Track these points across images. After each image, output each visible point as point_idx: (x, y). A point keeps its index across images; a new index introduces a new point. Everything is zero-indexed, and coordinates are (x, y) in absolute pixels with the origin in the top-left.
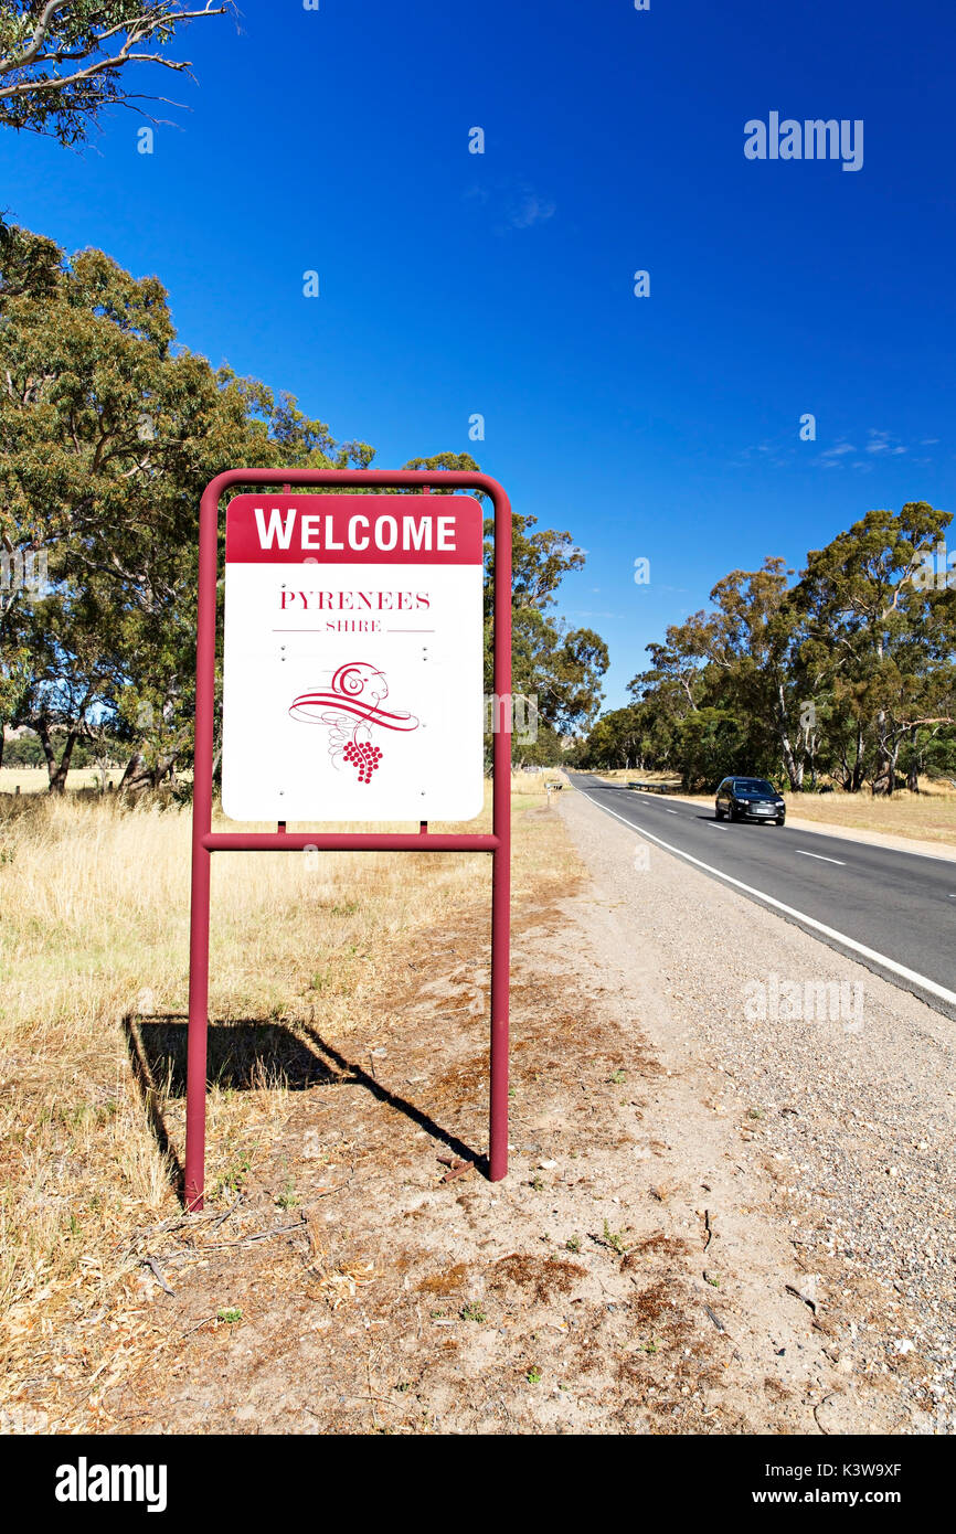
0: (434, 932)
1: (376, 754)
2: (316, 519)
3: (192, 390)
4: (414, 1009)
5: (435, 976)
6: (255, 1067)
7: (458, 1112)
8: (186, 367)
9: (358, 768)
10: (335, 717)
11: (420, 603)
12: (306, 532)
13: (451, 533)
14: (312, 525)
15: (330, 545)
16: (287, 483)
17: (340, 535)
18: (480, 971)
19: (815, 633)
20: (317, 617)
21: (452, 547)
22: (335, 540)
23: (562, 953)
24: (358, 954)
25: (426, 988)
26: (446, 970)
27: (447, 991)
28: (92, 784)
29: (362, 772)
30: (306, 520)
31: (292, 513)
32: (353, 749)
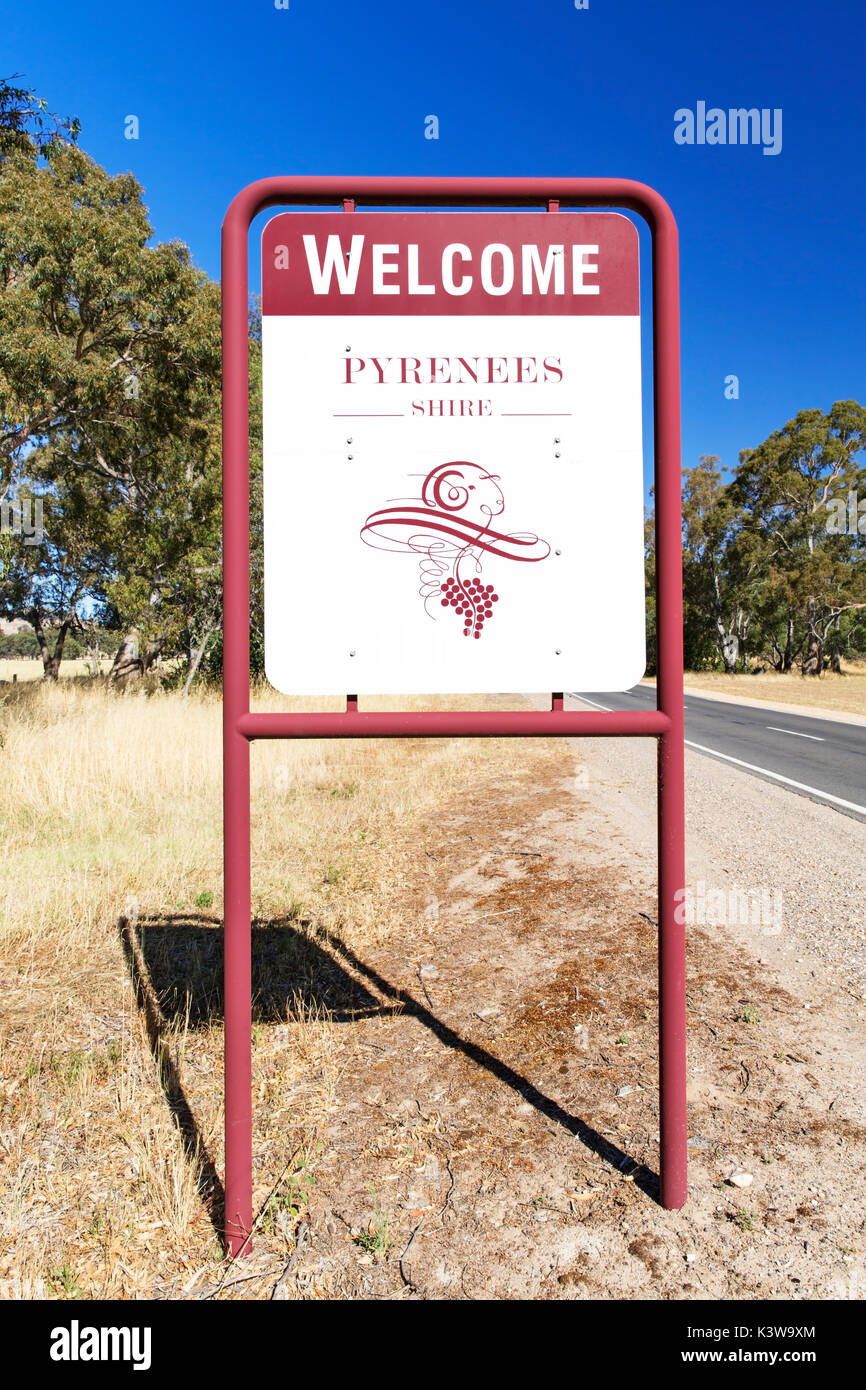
0: (442, 816)
1: (488, 595)
2: (394, 249)
3: (171, 277)
4: (450, 910)
5: (461, 869)
6: (292, 1004)
7: (563, 1070)
8: (164, 252)
9: (463, 617)
10: (428, 542)
11: (550, 374)
12: (379, 269)
13: (593, 269)
14: (388, 259)
15: (415, 288)
16: (349, 196)
17: (430, 273)
18: (510, 862)
19: (748, 524)
20: (399, 394)
21: (594, 290)
22: (422, 281)
23: (589, 839)
24: (368, 841)
25: (455, 883)
26: (469, 861)
27: (480, 886)
28: (85, 673)
29: (468, 623)
30: (379, 250)
31: (358, 241)
32: (456, 589)
